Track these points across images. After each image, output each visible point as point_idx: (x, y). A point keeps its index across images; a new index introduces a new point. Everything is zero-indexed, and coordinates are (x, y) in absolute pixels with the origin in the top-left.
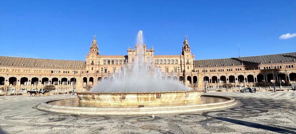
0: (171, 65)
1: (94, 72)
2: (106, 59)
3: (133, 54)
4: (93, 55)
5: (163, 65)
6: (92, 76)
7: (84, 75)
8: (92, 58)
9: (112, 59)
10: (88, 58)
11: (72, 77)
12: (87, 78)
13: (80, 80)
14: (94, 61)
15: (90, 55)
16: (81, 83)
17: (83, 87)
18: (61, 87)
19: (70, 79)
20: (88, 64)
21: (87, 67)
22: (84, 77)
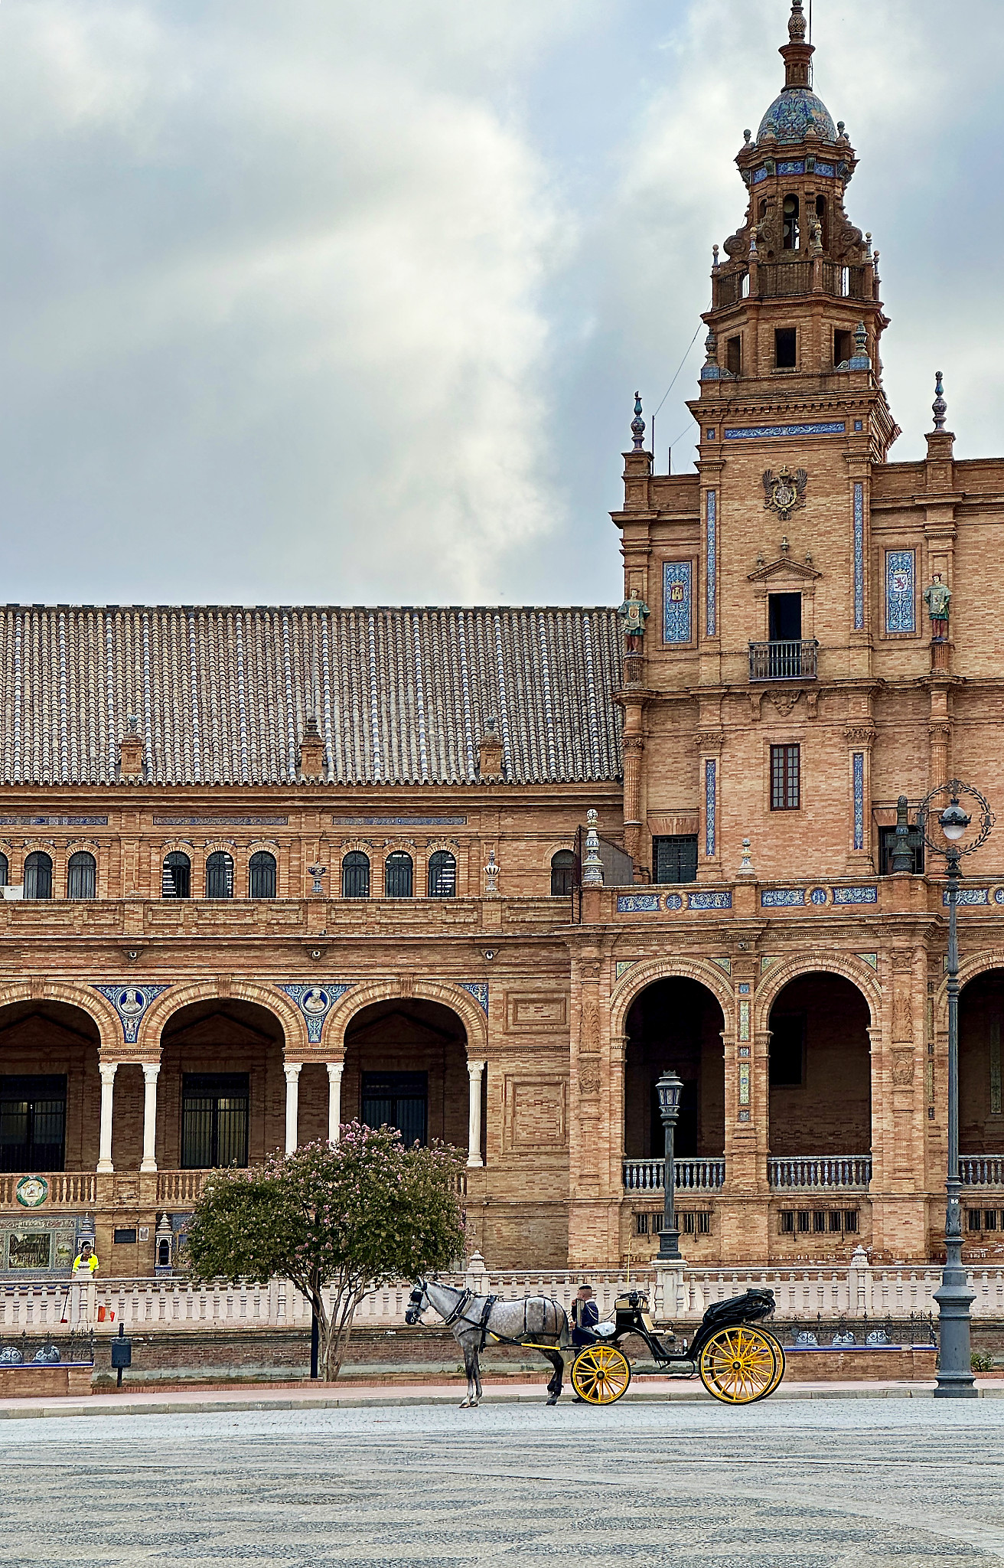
1: (826, 842)
7: (661, 932)
8: (774, 532)
10: (670, 543)
11: (377, 991)
12: (719, 988)
13: (557, 1040)
14: (812, 593)
15: (724, 464)
16: (592, 1110)
17: (628, 1212)
18: (168, 1203)
19: (343, 1019)
20: (672, 670)
21: (651, 745)
22: (652, 975)
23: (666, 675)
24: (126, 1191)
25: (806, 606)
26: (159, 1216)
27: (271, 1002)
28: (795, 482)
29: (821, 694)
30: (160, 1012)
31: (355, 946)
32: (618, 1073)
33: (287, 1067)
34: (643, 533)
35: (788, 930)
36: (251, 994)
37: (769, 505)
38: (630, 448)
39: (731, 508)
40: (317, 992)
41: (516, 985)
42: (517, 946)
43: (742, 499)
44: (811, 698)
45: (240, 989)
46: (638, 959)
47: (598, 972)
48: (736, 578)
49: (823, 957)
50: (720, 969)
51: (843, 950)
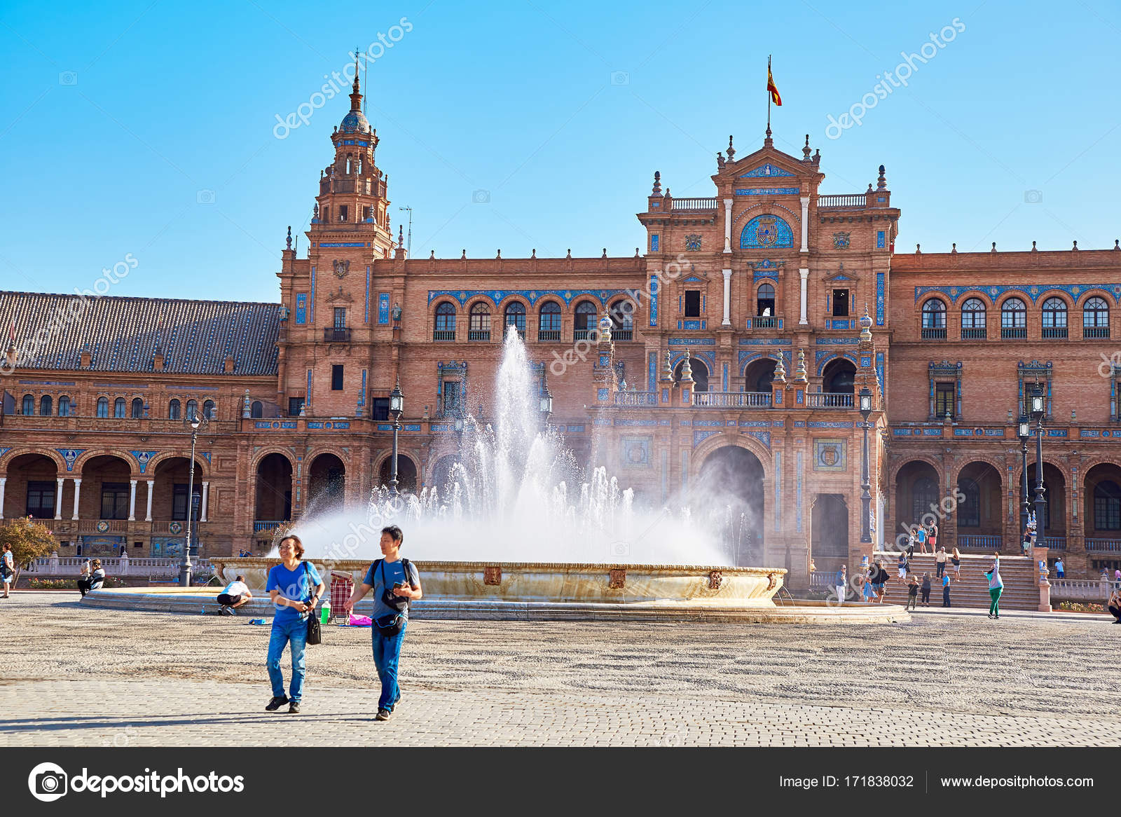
0: (1082, 353)
1: (350, 402)
2: (455, 294)
3: (693, 244)
4: (338, 257)
5: (996, 353)
6: (329, 447)
7: (270, 436)
8: (337, 283)
9: (504, 293)
10: (300, 286)
11: (168, 454)
12: (291, 458)
13: (231, 475)
14: (350, 307)
15: (319, 256)
16: (243, 502)
17: (255, 540)
18: (82, 532)
19: (154, 464)
20: (298, 335)
21: (290, 363)
22: (267, 452)
23: (296, 335)
24: (66, 527)
25: (348, 312)
26: (78, 537)
27: (126, 457)
28: (346, 264)
29: (351, 347)
30: (82, 459)
31: (160, 436)
32: (253, 489)
33: (132, 482)
34: (289, 281)
35: (317, 438)
36: (118, 454)
37: (335, 273)
38: (286, 248)
39: (321, 273)
40: (144, 454)
41: (220, 453)
42: (222, 439)
43: (325, 271)
44: (347, 348)
45: (114, 452)
46: (262, 446)
47: (247, 450)
48: (321, 301)
49: (329, 448)
50: (292, 451)
51: (337, 446)
